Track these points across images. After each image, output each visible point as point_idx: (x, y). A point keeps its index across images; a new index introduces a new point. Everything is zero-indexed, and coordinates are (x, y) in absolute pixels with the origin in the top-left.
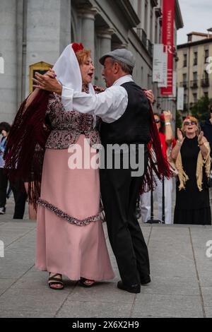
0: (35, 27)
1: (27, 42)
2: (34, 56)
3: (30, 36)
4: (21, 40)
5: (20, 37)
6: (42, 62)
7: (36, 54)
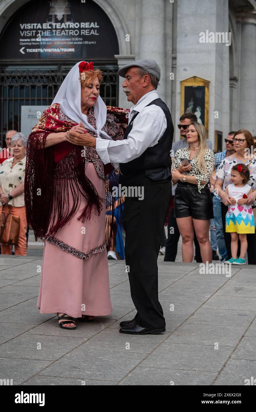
0: (186, 36)
1: (178, 54)
2: (185, 70)
3: (180, 46)
4: (170, 52)
5: (169, 48)
6: (195, 77)
7: (188, 68)
